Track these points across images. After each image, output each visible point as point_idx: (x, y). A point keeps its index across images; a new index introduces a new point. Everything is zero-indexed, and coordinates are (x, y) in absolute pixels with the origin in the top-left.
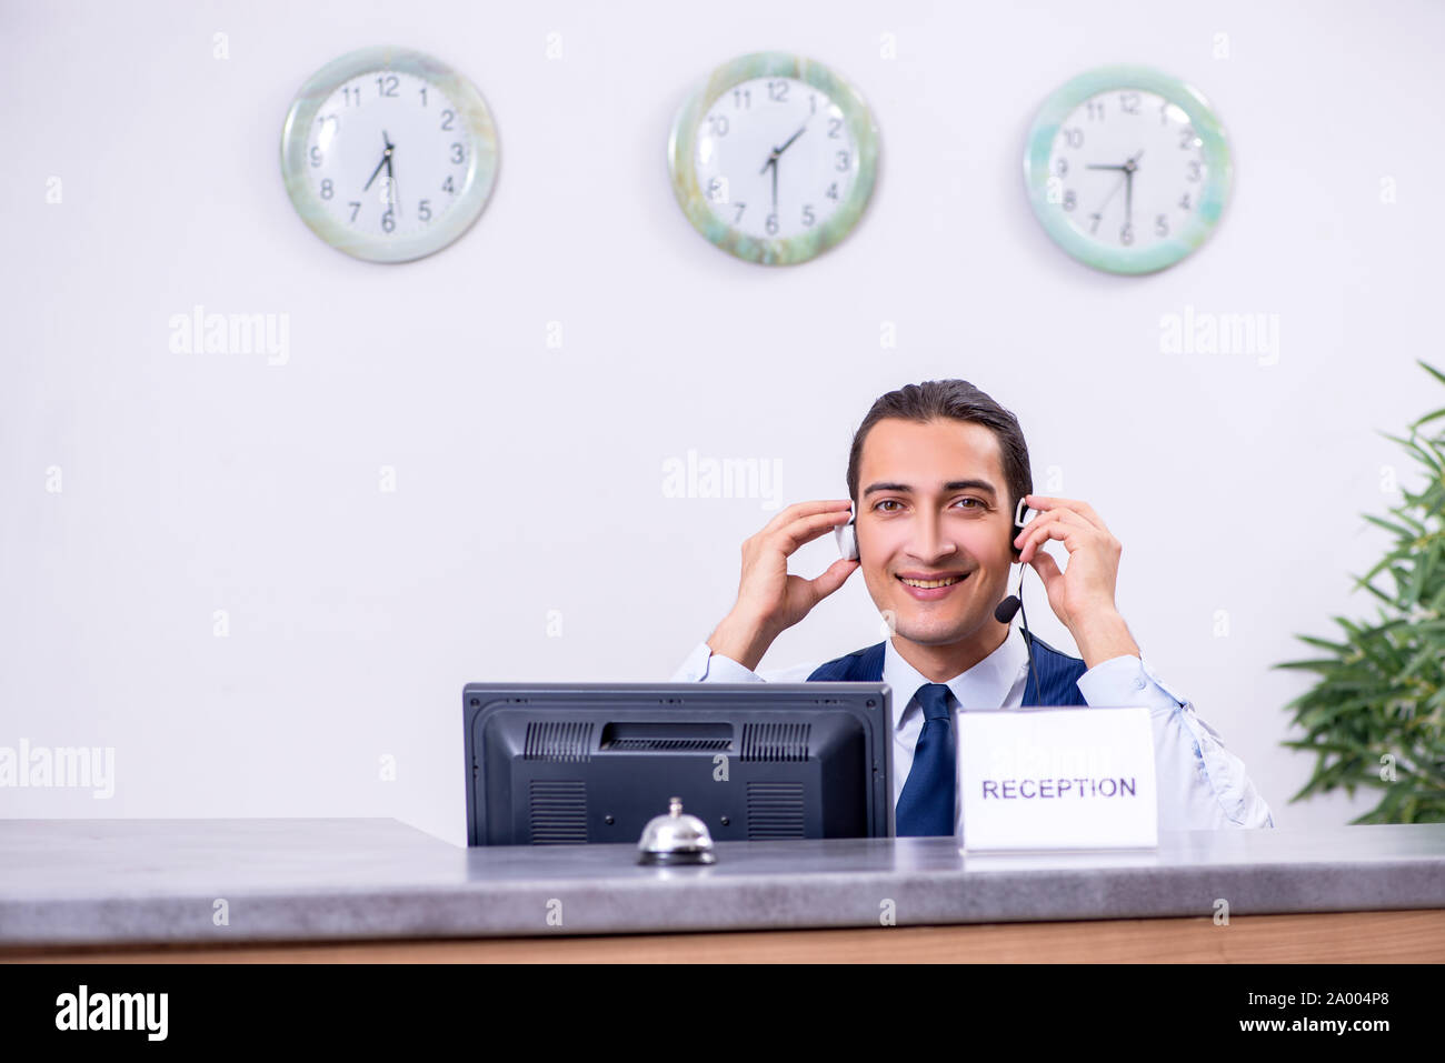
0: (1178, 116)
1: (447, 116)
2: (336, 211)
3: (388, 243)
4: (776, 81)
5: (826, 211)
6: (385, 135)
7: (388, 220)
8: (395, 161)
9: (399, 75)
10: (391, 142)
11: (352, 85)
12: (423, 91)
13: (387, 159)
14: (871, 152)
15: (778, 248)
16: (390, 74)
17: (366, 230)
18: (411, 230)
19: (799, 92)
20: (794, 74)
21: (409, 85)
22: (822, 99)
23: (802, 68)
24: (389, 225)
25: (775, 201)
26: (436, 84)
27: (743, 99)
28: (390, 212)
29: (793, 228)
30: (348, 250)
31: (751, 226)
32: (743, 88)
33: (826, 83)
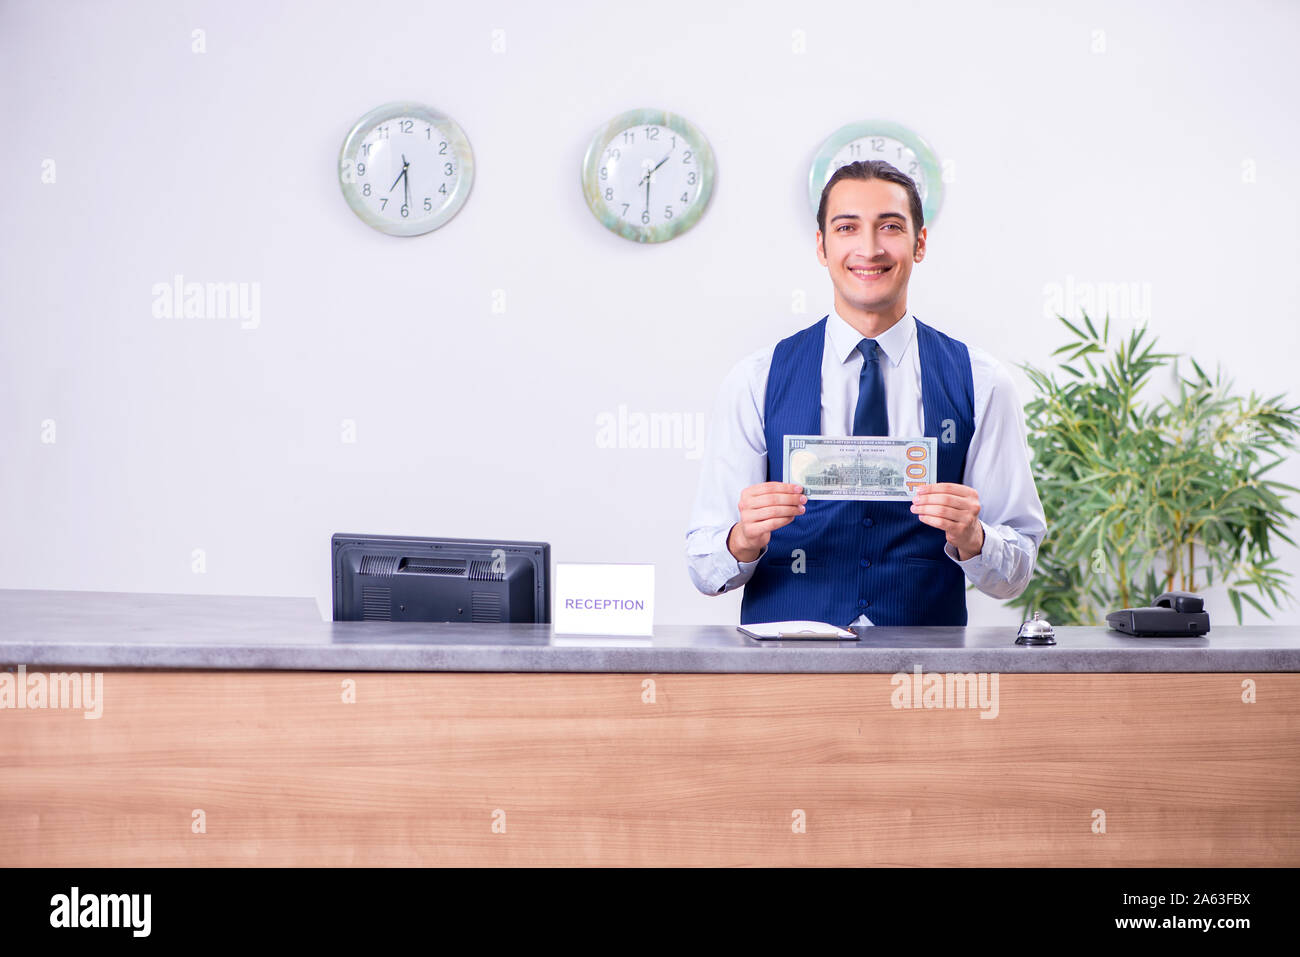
0: (909, 152)
1: (443, 146)
2: (372, 204)
3: (405, 224)
4: (651, 127)
5: (680, 210)
6: (403, 157)
7: (404, 210)
8: (409, 174)
9: (413, 120)
10: (407, 161)
11: (384, 125)
12: (429, 130)
13: (405, 172)
14: (710, 173)
15: (649, 233)
16: (408, 119)
17: (391, 216)
18: (418, 217)
19: (665, 135)
20: (663, 124)
21: (419, 126)
22: (680, 139)
23: (667, 119)
24: (405, 213)
25: (647, 204)
26: (436, 127)
27: (630, 138)
28: (406, 205)
29: (659, 221)
30: (379, 228)
31: (633, 218)
32: (629, 131)
33: (682, 128)
